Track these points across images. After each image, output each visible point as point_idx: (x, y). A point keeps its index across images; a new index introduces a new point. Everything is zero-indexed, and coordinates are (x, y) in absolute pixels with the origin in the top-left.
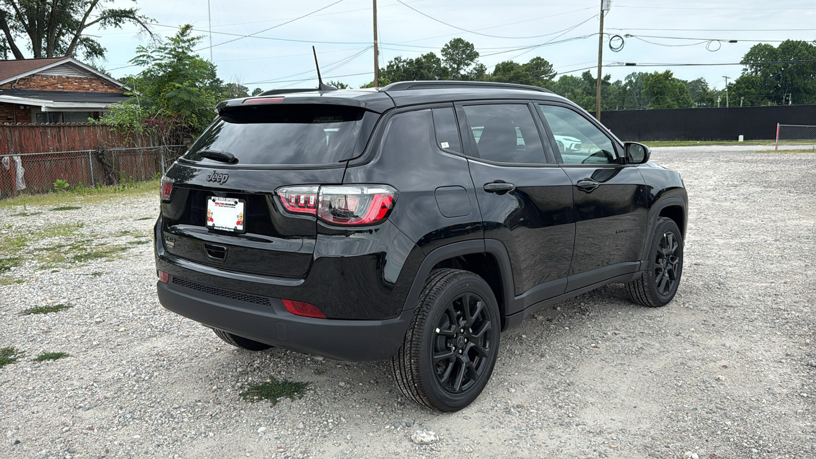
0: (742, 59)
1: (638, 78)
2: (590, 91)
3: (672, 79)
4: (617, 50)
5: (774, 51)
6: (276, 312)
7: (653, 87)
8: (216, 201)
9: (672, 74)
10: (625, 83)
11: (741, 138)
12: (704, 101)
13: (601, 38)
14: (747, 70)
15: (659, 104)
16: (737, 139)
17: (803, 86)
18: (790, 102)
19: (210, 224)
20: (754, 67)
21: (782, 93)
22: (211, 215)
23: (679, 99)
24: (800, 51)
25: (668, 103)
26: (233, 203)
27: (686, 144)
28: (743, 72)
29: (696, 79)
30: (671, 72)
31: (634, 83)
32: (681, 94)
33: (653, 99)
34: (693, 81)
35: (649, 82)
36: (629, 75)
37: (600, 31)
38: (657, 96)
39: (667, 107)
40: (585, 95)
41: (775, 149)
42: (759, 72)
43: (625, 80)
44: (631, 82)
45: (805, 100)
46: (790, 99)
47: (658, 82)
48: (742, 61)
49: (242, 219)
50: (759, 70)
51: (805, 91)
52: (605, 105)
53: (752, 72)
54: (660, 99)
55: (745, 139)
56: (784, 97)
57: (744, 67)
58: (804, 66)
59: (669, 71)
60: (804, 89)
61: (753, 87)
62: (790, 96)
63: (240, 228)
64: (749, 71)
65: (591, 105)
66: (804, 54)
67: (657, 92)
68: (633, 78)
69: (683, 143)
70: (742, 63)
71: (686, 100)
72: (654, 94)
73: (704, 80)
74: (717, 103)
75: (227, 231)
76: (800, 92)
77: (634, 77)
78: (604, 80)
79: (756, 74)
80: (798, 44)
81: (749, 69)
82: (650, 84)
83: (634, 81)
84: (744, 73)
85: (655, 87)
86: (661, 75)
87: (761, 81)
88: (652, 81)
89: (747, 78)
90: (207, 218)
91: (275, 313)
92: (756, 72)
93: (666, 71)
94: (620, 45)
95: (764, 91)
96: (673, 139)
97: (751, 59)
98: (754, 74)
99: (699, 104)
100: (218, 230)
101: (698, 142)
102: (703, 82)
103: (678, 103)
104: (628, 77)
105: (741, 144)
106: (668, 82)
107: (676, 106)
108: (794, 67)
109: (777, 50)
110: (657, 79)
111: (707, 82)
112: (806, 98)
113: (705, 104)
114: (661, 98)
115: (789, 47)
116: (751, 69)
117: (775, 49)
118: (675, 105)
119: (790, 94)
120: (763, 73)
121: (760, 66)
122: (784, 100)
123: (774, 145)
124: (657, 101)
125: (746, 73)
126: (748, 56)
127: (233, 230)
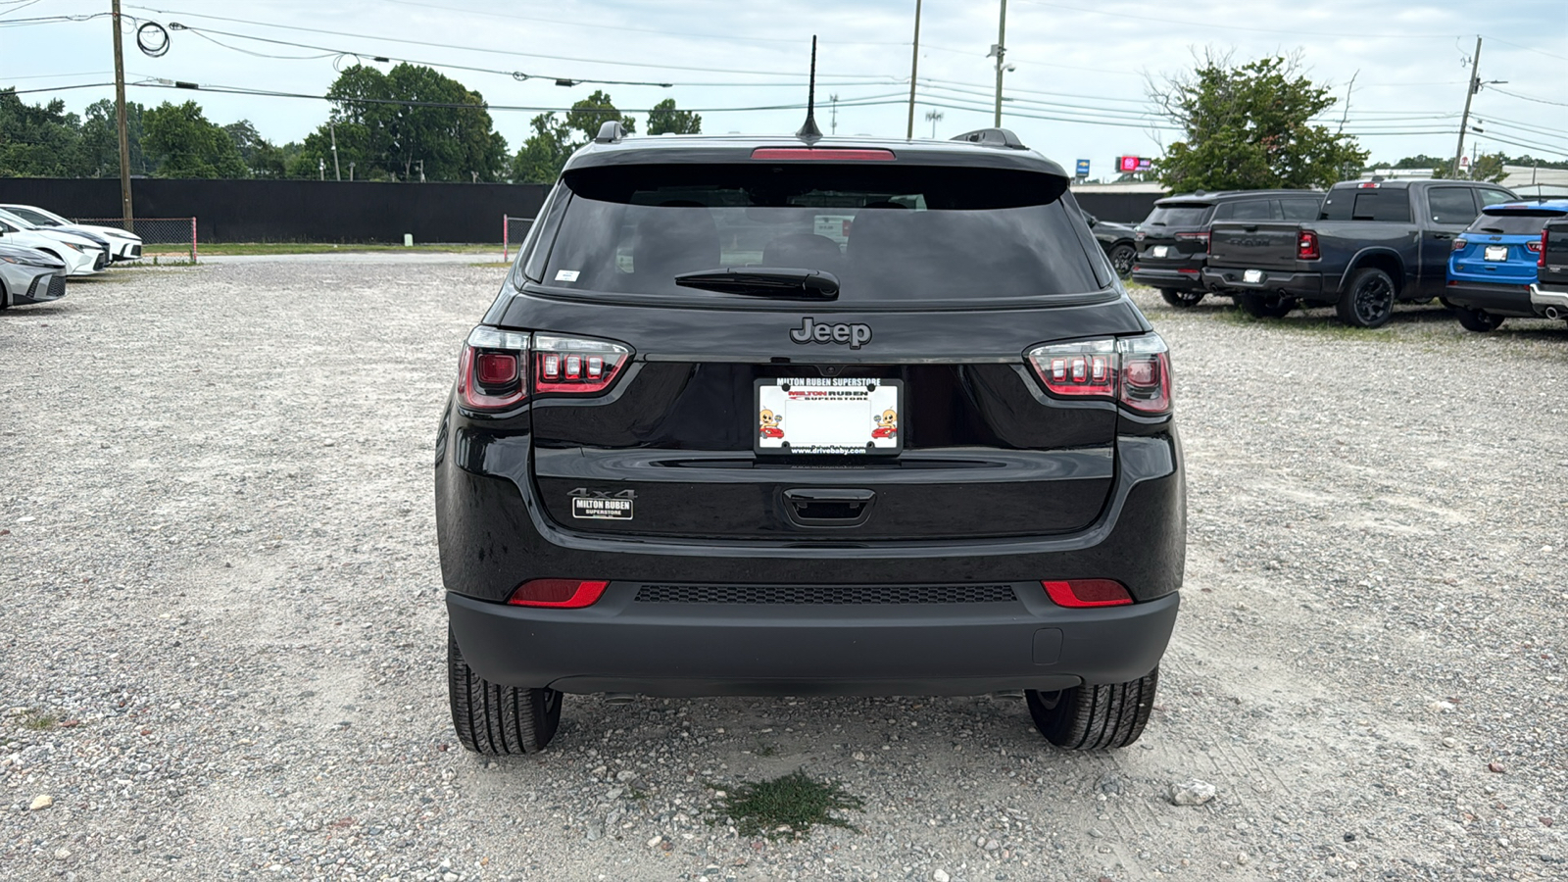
0: (330, 91)
1: (114, 113)
2: (20, 133)
3: (200, 119)
4: (155, 53)
5: (383, 82)
6: (1030, 610)
7: (164, 134)
8: (793, 389)
9: (200, 109)
10: (86, 121)
11: (408, 239)
12: (265, 167)
13: (117, 25)
14: (339, 112)
15: (180, 168)
16: (402, 241)
17: (437, 148)
18: (423, 177)
19: (767, 443)
20: (352, 108)
21: (403, 159)
22: (774, 422)
23: (218, 160)
24: (426, 84)
25: (199, 166)
26: (865, 389)
27: (315, 249)
28: (332, 114)
29: (236, 122)
30: (197, 106)
31: (107, 122)
32: (221, 153)
33: (165, 157)
34: (228, 126)
35: (155, 123)
36: (95, 105)
37: (114, 10)
38: (173, 153)
39: (198, 175)
40: (9, 141)
41: (503, 261)
42: (361, 118)
43: (87, 114)
44: (98, 117)
45: (442, 173)
46: (421, 170)
47: (172, 124)
48: (328, 94)
49: (895, 423)
50: (361, 115)
51: (442, 157)
52: (58, 165)
53: (349, 117)
54: (181, 159)
55: (415, 241)
56: (408, 166)
57: (331, 105)
58: (435, 112)
59: (194, 104)
60: (439, 152)
61: (353, 145)
62: (422, 165)
63: (889, 443)
64: (343, 114)
65: (26, 163)
66: (433, 92)
67: (173, 144)
68: (103, 112)
69: (307, 247)
70: (328, 98)
71: (232, 163)
72: (167, 148)
73: (251, 126)
74: (320, 171)
75: (842, 455)
76: (433, 158)
77: (105, 109)
78: (50, 110)
79: (356, 120)
80: (423, 73)
81: (342, 111)
82: (156, 126)
83: (107, 117)
84: (334, 117)
85: (167, 133)
86: (178, 109)
87: (367, 134)
88: (161, 120)
89: (341, 127)
90: (759, 431)
91: (1029, 614)
92: (356, 116)
93: (188, 103)
94: (162, 42)
95: (373, 154)
96: (286, 239)
97: (345, 93)
98: (352, 121)
99: (257, 172)
100: (798, 455)
101: (336, 246)
102: (250, 130)
103: (218, 167)
104: (92, 108)
105: (409, 250)
106: (192, 124)
107: (213, 173)
108: (420, 113)
109: (388, 81)
110: (169, 118)
111: (256, 129)
112: (444, 170)
113: (267, 173)
114: (182, 156)
115: (406, 75)
116: (346, 111)
117: (384, 77)
118: (211, 171)
119: (422, 161)
120: (367, 119)
121: (361, 107)
122: (408, 172)
123: (502, 252)
124: (174, 163)
125: (338, 118)
126: (338, 85)
127: (863, 451)
